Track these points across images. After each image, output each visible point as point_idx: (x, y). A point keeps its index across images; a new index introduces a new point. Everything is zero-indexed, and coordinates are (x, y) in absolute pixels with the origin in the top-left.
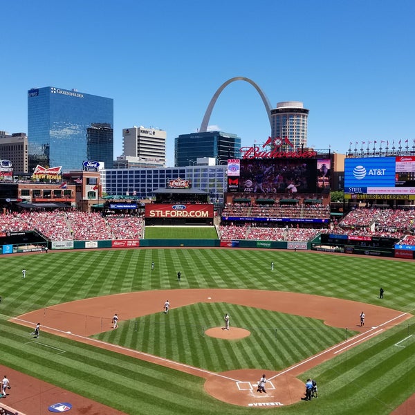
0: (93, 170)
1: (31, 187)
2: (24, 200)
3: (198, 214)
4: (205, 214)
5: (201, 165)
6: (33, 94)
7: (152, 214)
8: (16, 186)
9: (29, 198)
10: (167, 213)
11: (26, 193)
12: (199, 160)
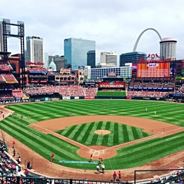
0: (82, 69)
1: (60, 77)
2: (57, 81)
3: (119, 86)
4: (122, 86)
5: (126, 66)
6: (66, 41)
7: (101, 86)
8: (54, 76)
9: (59, 80)
10: (107, 86)
11: (58, 78)
12: (126, 64)
